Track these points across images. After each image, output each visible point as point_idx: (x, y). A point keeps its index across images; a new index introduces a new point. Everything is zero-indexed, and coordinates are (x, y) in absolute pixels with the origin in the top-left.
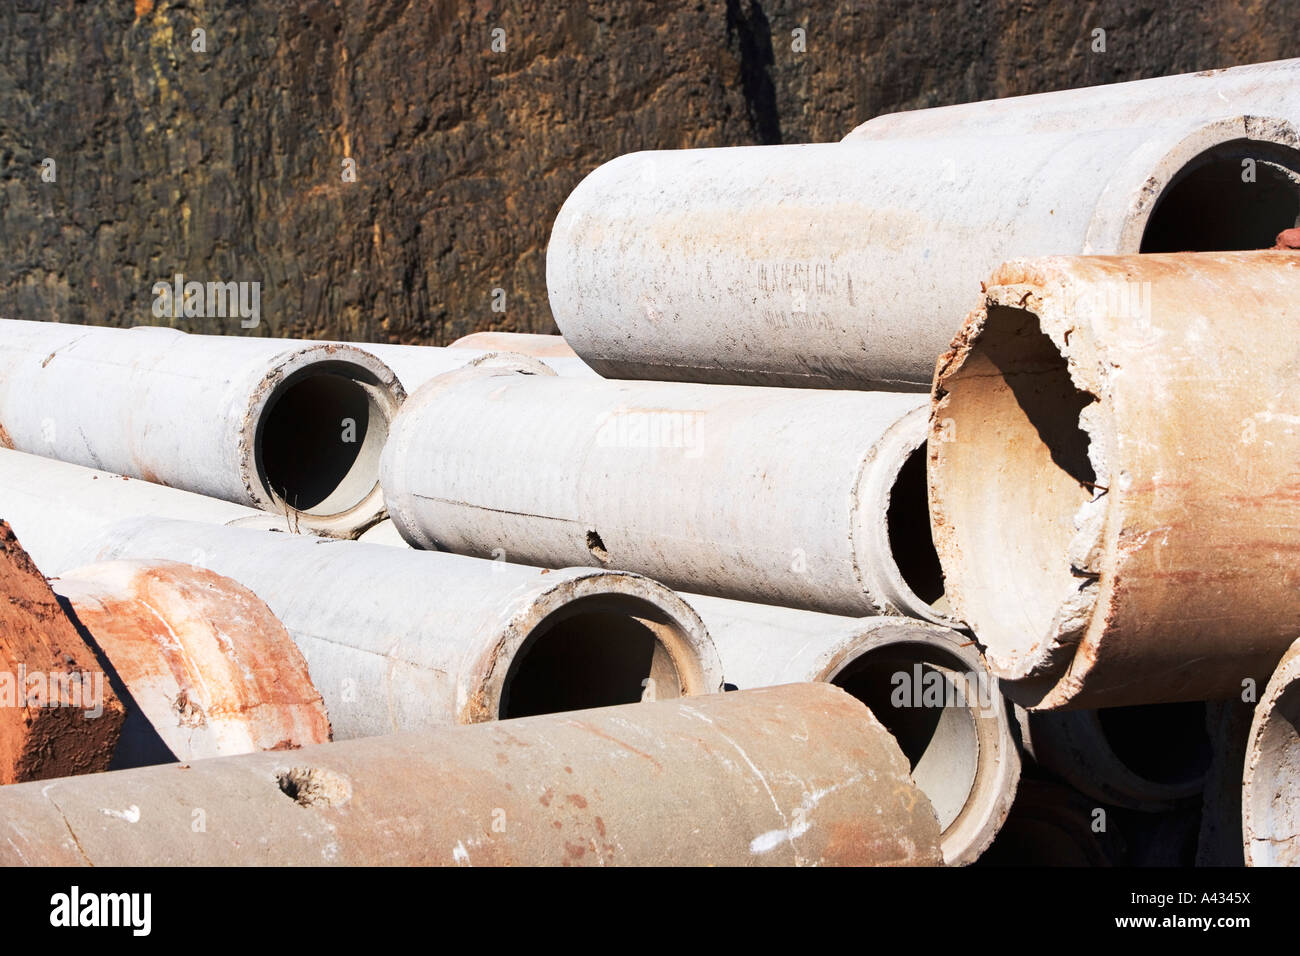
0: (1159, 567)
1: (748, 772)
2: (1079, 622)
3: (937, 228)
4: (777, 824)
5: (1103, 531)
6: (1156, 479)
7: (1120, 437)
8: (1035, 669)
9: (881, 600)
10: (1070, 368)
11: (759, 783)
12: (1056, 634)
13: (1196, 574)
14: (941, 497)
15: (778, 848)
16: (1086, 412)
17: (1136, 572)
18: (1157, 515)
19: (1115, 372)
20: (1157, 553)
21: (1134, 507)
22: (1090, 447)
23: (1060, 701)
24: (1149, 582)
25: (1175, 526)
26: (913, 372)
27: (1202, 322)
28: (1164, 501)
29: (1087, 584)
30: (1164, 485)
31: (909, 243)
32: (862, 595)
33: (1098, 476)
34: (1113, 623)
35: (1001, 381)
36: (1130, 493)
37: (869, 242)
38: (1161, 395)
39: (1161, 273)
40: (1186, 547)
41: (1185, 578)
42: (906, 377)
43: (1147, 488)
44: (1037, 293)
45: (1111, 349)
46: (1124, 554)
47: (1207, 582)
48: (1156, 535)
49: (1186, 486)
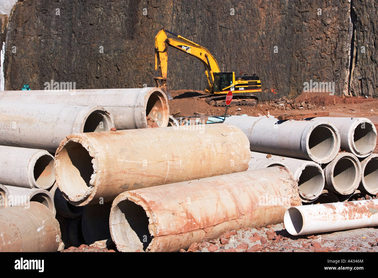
0: (104, 184)
1: (35, 218)
2: (90, 193)
3: (40, 121)
4: (40, 227)
5: (96, 179)
6: (104, 171)
7: (99, 164)
8: (81, 200)
9: (31, 185)
10: (89, 153)
11: (36, 220)
12: (86, 195)
13: (108, 185)
14: (57, 171)
15: (40, 230)
16: (93, 160)
17: (101, 185)
18: (104, 176)
19: (97, 154)
20: (104, 182)
21: (101, 175)
22: (93, 165)
23: (84, 205)
24: (102, 186)
25: (106, 178)
26: (31, 145)
27: (108, 145)
28: (105, 174)
29: (92, 187)
30: (105, 171)
31: (33, 123)
32: (28, 184)
33: (94, 170)
34: (96, 193)
35: (66, 152)
36: (101, 173)
37: (24, 122)
38: (104, 157)
39: (99, 137)
40: (108, 181)
41: (107, 186)
42: (29, 146)
43: (103, 172)
44: (81, 140)
45: (97, 150)
46: (99, 182)
47: (110, 186)
48: (104, 179)
49: (108, 172)
